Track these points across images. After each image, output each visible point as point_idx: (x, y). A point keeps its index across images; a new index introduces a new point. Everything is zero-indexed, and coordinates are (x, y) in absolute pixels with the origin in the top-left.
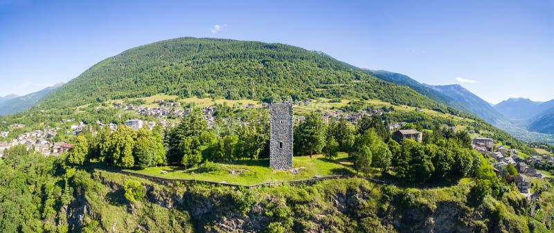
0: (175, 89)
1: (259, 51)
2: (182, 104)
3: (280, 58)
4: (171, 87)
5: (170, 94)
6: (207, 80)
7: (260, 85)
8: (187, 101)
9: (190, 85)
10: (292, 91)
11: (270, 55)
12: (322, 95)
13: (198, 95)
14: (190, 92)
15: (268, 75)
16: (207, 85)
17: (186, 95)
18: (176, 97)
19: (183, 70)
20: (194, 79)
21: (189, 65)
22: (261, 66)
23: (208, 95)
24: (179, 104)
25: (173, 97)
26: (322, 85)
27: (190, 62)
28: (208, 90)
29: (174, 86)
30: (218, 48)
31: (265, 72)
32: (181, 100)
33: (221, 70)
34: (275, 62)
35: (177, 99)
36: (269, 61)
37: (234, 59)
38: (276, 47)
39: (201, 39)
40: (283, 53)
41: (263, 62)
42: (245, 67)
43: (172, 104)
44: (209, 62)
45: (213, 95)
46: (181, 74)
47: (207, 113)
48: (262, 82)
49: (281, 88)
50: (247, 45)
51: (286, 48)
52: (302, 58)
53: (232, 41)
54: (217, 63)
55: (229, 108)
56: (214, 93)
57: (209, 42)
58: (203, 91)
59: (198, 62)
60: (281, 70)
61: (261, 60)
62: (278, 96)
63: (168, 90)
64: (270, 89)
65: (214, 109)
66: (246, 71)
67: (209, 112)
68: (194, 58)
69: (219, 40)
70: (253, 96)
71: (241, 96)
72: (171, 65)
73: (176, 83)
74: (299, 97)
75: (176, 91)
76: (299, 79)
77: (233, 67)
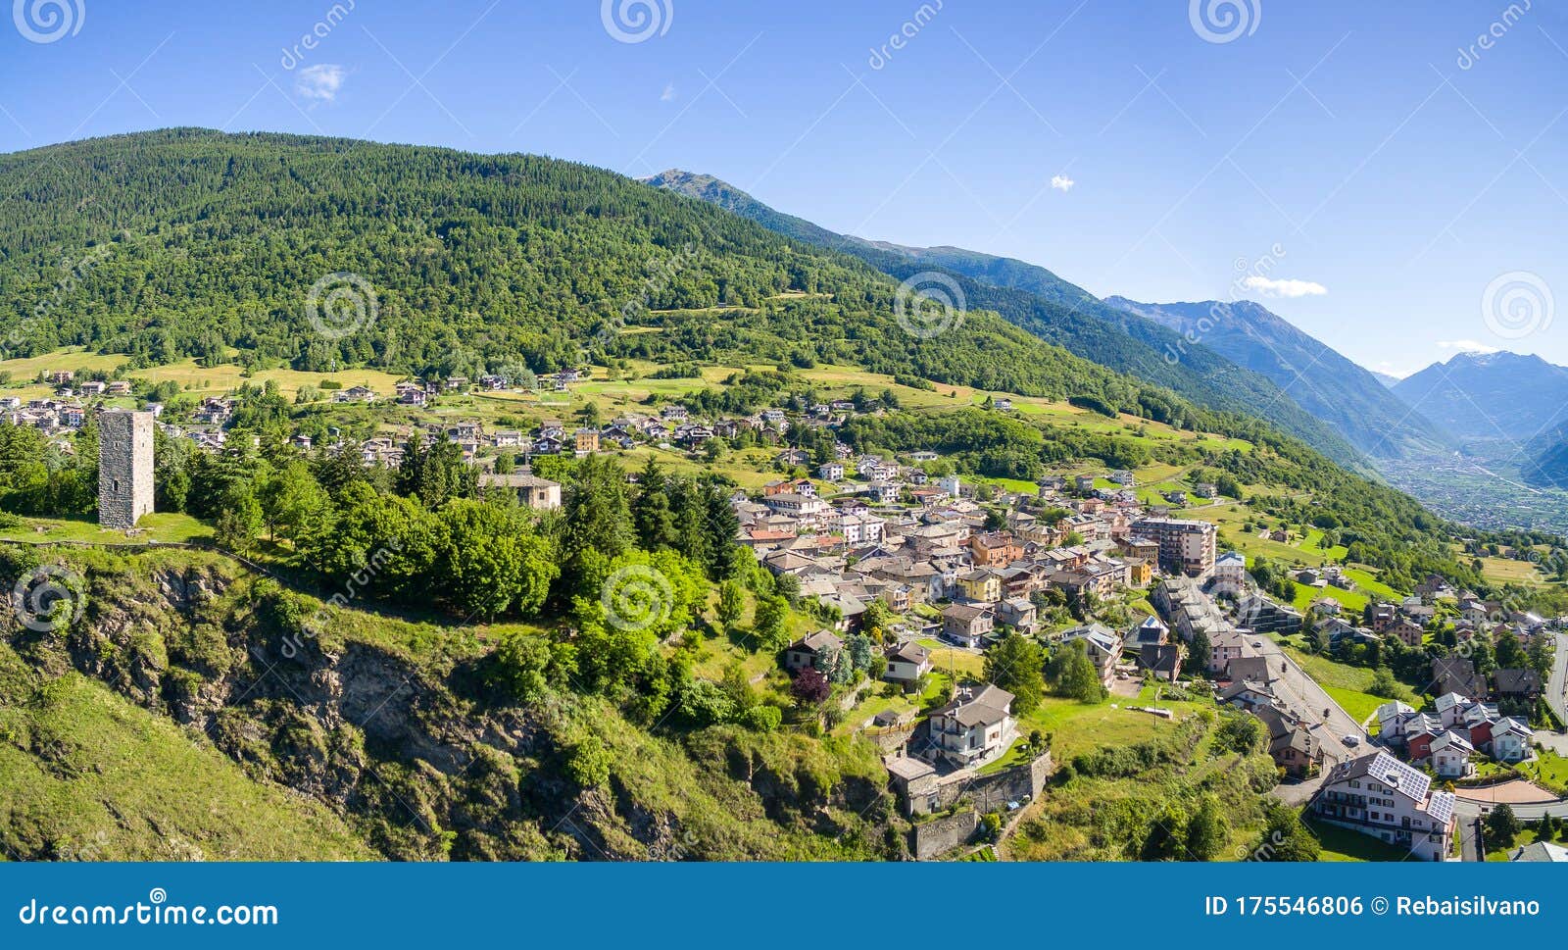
0: (122, 329)
1: (436, 187)
2: (135, 387)
3: (511, 212)
4: (108, 321)
5: (104, 352)
6: (238, 298)
7: (419, 316)
8: (155, 375)
9: (174, 316)
10: (530, 337)
11: (474, 204)
12: (640, 353)
13: (201, 353)
14: (169, 345)
15: (454, 280)
16: (234, 319)
17: (158, 357)
18: (123, 359)
19: (157, 257)
20: (192, 295)
21: (177, 241)
22: (433, 245)
23: (234, 352)
24: (126, 386)
25: (109, 363)
26: (652, 314)
27: (184, 229)
28: (235, 334)
29: (120, 319)
30: (293, 175)
31: (445, 266)
32: (139, 374)
33: (290, 262)
34: (483, 228)
35: (122, 369)
36: (463, 225)
37: (338, 222)
38: (505, 170)
39: (236, 138)
40: (526, 191)
41: (443, 231)
42: (373, 249)
43: (102, 386)
44: (251, 230)
45: (249, 352)
46: (149, 277)
47: (207, 418)
48: (426, 306)
49: (494, 327)
50: (398, 162)
51: (541, 170)
52: (595, 212)
53: (350, 143)
54: (278, 236)
55: (281, 401)
56: (252, 346)
57: (264, 154)
58: (218, 339)
59: (211, 232)
60: (503, 257)
61: (439, 222)
62: (472, 354)
63: (96, 334)
64: (451, 329)
65: (233, 404)
66: (375, 265)
67: (215, 418)
68: (203, 215)
69: (306, 141)
70: (388, 356)
71: (346, 357)
72: (117, 239)
73: (128, 307)
74: (550, 358)
75: (125, 339)
76: (567, 292)
77: (331, 252)
